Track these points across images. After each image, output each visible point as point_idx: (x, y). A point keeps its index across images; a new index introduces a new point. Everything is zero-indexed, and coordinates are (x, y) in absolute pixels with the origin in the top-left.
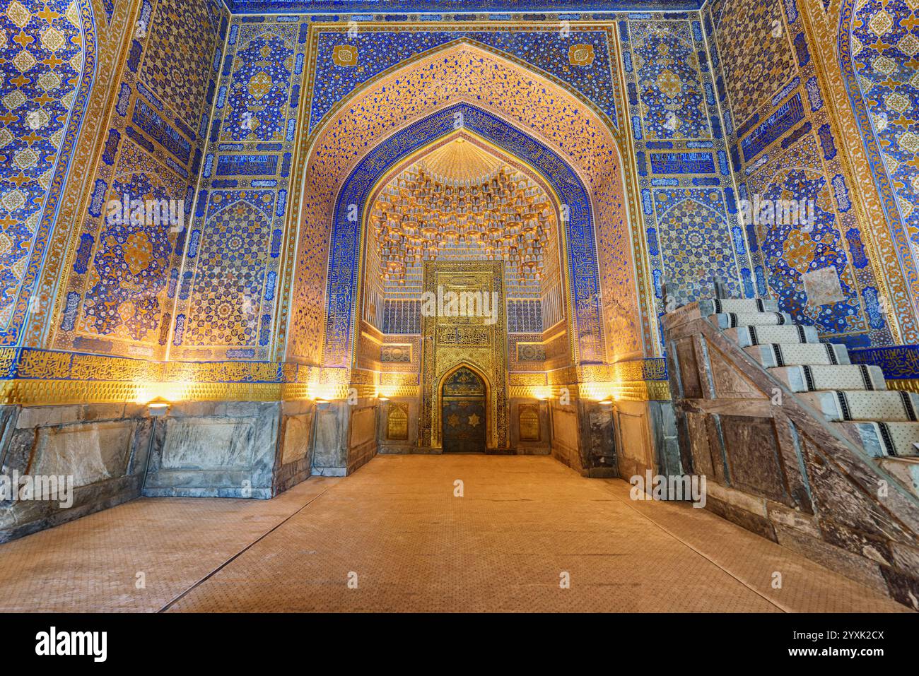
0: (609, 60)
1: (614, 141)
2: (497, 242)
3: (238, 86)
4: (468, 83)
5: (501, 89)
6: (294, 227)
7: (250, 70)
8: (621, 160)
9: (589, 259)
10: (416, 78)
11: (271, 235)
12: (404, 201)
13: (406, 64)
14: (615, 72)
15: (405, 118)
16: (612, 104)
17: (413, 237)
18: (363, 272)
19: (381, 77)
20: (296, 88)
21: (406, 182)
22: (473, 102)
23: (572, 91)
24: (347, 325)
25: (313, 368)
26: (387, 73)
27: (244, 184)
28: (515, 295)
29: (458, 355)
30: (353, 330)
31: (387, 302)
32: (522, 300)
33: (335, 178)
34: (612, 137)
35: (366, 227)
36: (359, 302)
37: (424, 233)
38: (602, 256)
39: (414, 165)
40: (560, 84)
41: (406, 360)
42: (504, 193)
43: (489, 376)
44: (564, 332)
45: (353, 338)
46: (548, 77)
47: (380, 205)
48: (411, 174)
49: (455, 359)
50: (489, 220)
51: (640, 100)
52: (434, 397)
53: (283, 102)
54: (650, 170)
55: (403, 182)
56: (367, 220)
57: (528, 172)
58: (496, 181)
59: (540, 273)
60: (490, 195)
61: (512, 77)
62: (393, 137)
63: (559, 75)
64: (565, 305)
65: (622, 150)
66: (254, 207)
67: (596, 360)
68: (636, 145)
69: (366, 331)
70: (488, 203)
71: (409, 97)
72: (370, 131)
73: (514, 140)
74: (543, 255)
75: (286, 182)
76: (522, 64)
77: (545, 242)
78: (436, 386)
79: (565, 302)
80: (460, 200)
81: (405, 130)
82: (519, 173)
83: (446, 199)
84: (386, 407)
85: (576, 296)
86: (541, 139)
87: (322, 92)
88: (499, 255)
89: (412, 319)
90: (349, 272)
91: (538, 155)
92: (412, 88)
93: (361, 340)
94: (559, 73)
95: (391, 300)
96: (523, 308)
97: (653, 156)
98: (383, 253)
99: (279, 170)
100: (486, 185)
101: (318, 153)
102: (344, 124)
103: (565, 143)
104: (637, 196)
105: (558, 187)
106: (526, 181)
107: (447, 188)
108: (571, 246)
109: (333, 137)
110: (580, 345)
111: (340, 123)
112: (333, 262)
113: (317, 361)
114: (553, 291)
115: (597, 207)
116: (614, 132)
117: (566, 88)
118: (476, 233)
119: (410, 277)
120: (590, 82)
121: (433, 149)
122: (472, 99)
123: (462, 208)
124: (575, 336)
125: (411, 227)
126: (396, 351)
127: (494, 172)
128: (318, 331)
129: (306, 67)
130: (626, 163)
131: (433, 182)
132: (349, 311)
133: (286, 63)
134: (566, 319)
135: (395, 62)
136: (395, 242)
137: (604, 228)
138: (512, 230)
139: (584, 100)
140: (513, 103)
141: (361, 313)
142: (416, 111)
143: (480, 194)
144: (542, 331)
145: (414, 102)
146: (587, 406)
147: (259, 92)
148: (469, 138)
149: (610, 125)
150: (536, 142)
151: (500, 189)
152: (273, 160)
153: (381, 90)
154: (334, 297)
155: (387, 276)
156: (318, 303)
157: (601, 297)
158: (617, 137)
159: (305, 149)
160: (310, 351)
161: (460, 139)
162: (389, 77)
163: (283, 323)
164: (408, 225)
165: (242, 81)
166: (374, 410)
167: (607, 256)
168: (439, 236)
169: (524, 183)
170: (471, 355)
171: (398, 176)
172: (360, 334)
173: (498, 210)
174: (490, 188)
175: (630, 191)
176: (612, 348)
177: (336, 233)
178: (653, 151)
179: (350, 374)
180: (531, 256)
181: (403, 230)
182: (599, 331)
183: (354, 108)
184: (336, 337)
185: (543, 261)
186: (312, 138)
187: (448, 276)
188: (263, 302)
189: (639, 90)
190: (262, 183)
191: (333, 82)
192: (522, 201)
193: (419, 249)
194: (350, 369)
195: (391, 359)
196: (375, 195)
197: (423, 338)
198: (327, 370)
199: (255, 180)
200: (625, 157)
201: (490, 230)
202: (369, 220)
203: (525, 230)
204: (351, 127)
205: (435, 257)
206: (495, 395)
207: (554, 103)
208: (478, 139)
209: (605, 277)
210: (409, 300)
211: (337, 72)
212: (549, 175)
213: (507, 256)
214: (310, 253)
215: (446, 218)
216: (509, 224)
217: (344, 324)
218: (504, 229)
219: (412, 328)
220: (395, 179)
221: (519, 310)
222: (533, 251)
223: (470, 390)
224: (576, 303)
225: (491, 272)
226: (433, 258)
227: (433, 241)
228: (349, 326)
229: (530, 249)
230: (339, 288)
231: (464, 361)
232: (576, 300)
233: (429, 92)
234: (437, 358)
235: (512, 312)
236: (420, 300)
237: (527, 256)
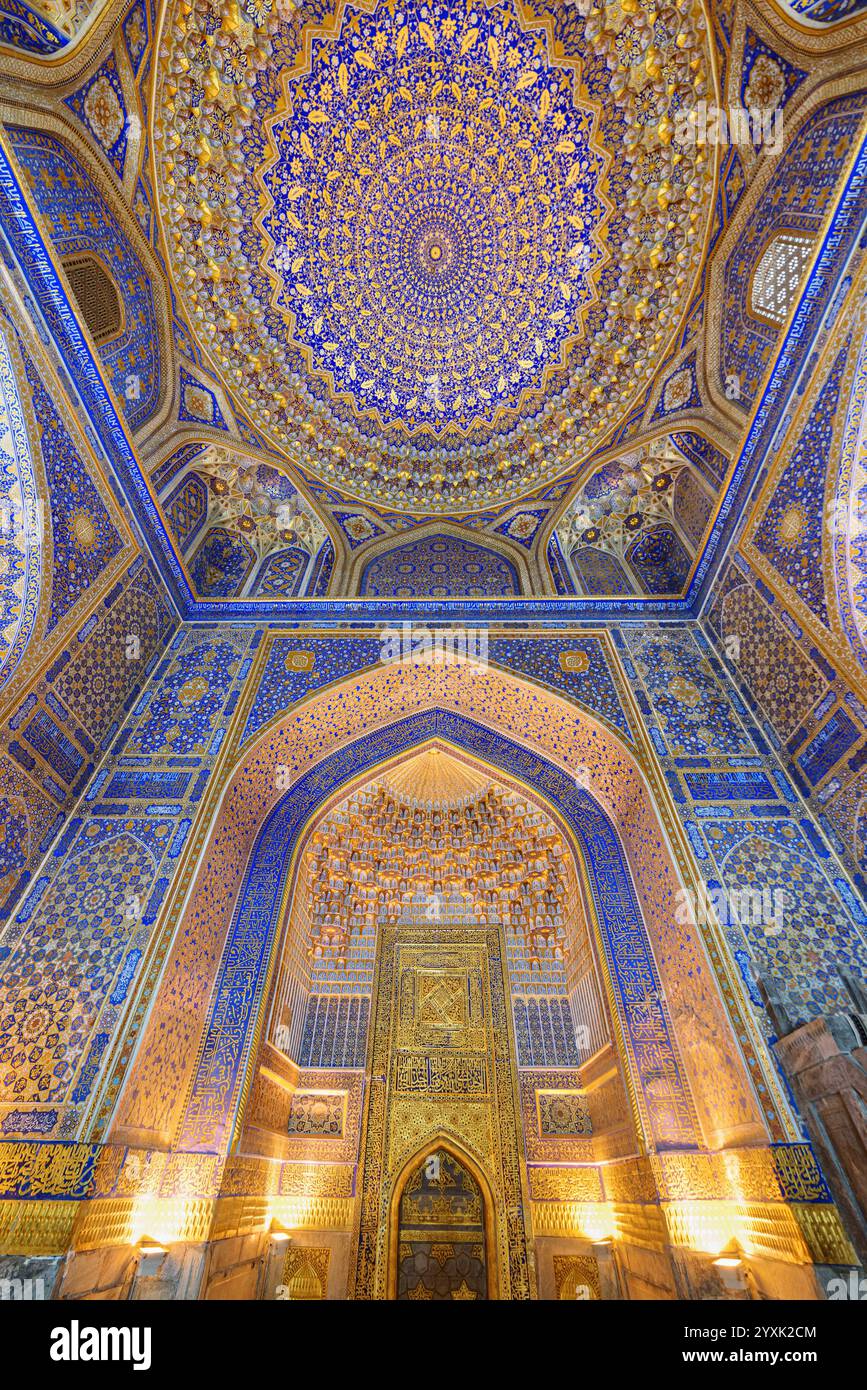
0: (607, 666)
1: (632, 758)
2: (491, 893)
3: (166, 691)
4: (444, 688)
5: (483, 695)
6: (189, 875)
7: (186, 674)
8: (646, 782)
9: (633, 927)
10: (380, 684)
11: (153, 886)
12: (355, 831)
13: (369, 670)
14: (617, 679)
15: (365, 725)
16: (620, 714)
17: (365, 885)
18: (281, 946)
19: (339, 683)
20: (236, 694)
21: (360, 806)
22: (451, 708)
23: (569, 700)
24: (236, 1052)
25: (156, 1155)
26: (347, 679)
27: (138, 809)
28: (525, 989)
29: (429, 1119)
30: (246, 1065)
31: (314, 999)
32: (538, 997)
33: (262, 801)
34: (629, 753)
35: (296, 871)
36: (264, 1005)
37: (382, 878)
38: (651, 923)
39: (372, 782)
40: (554, 691)
41: (334, 1130)
42: (495, 820)
43: (488, 1170)
44: (614, 1072)
45: (243, 1083)
46: (538, 684)
47: (321, 837)
48: (367, 795)
49: (426, 1128)
50: (477, 859)
51: (654, 710)
52: (382, 1229)
53: (216, 710)
54: (688, 795)
55: (355, 806)
56: (298, 860)
57: (525, 793)
58: (484, 803)
59: (562, 948)
60: (476, 822)
61: (496, 683)
62: (348, 748)
63: (551, 682)
64: (609, 1014)
65: (646, 769)
66: (140, 843)
67: (684, 1141)
68: (662, 762)
69: (269, 1064)
70: (474, 834)
71: (372, 702)
72: (318, 741)
73: (504, 751)
74: (561, 915)
75: (195, 808)
76: (506, 670)
77: (563, 896)
78: (387, 1201)
79: (607, 1007)
80: (435, 829)
81: (364, 740)
82: (514, 794)
83: (416, 827)
84: (281, 1259)
85: (624, 995)
86: (538, 751)
87: (265, 698)
88: (495, 916)
89: (352, 1035)
90: (257, 946)
91: (537, 771)
92: (375, 694)
93: (257, 1085)
94: (551, 679)
95: (320, 996)
96: (540, 1014)
97: (687, 777)
98: (317, 912)
99: (188, 793)
100: (470, 809)
101: (246, 770)
102: (286, 734)
103: (570, 757)
104: (680, 830)
105: (566, 813)
106: (525, 804)
107: (417, 813)
108: (602, 907)
109: (269, 749)
110: (649, 1103)
111: (281, 733)
112: (237, 929)
113: (167, 1136)
114: (585, 983)
115: (628, 844)
116: (629, 746)
117: (561, 695)
118: (458, 878)
119: (357, 953)
120: (589, 689)
121: (398, 762)
122: (449, 704)
123: (438, 841)
124: (635, 1082)
125: (363, 869)
126: (319, 1108)
127: (480, 792)
128: (184, 1066)
129: (253, 672)
130: (654, 786)
131: (397, 804)
132: (246, 1022)
133: (230, 669)
134: (614, 1043)
135: (357, 668)
136: (336, 892)
137: (645, 876)
138: (511, 874)
139: (585, 709)
140: (498, 709)
141: (264, 1028)
142: (379, 717)
143: (462, 821)
144: (578, 1065)
145: (377, 708)
147: (190, 697)
148: (446, 749)
149: (622, 738)
150: (532, 755)
151: (489, 815)
152: (184, 779)
153: (337, 697)
154: (226, 993)
155: (319, 950)
156: (196, 1006)
157: (664, 998)
158: (634, 752)
159: (230, 765)
160: (159, 1114)
161: (434, 750)
162: (349, 683)
163: (127, 1052)
164: (358, 866)
165: (174, 685)
166: (256, 1270)
167: (658, 923)
168: (403, 883)
169: (522, 808)
170: (454, 1120)
171: (349, 797)
172: (257, 1072)
173: (489, 845)
174: (476, 812)
175: (668, 824)
176: (707, 1111)
177: (250, 880)
178: (686, 770)
179: (221, 1171)
180: (543, 917)
181: (350, 873)
182: (676, 1071)
183: (301, 716)
184: (214, 1079)
185: (564, 927)
186: (242, 752)
187: (414, 951)
188: (105, 1007)
189: (650, 698)
190: (161, 808)
191: (281, 688)
192: (522, 833)
193: (372, 904)
194: (224, 1156)
195: (308, 1126)
196: (315, 823)
197: (368, 1079)
198: (181, 1159)
199: (153, 806)
200: (651, 778)
201: (480, 875)
202: (302, 859)
203: (530, 875)
204: (294, 737)
205: (397, 918)
206: (503, 1226)
207: (550, 711)
208: (457, 750)
209: (663, 962)
210: (349, 995)
211: (287, 677)
212: (555, 798)
213: (507, 917)
214: (203, 917)
215: (415, 856)
216: (506, 866)
217: (231, 1051)
218: (500, 873)
219: (350, 1055)
220: (345, 802)
221: (534, 1018)
222: (547, 910)
223: (455, 1209)
224: (626, 1010)
225: (485, 945)
226: (393, 918)
227: (394, 891)
228: (239, 1055)
229: (541, 906)
230: (236, 977)
231: (442, 1134)
232: (625, 1005)
233: (397, 698)
234: (392, 1127)
235: (522, 1023)
236: (369, 996)
237: (538, 918)
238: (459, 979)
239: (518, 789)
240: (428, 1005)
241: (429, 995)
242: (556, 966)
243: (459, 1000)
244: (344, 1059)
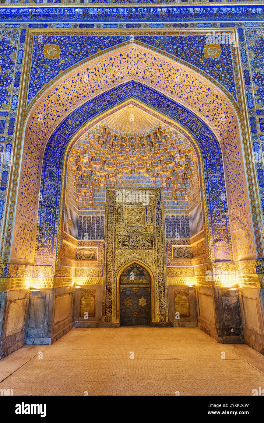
0: (231, 54)
1: (235, 110)
4: (136, 68)
5: (158, 73)
6: (17, 169)
8: (239, 123)
9: (220, 188)
10: (100, 67)
11: (1, 174)
12: (92, 148)
13: (93, 57)
14: (235, 63)
15: (93, 92)
16: (233, 85)
17: (99, 172)
18: (64, 198)
19: (76, 66)
20: (18, 73)
21: (94, 135)
22: (140, 81)
23: (206, 76)
24: (52, 235)
25: (28, 266)
26: (81, 64)
28: (169, 212)
29: (130, 255)
30: (57, 239)
31: (81, 217)
32: (175, 215)
33: (44, 134)
34: (233, 107)
35: (66, 167)
36: (61, 220)
37: (106, 169)
38: (228, 186)
39: (99, 123)
40: (198, 71)
41: (94, 258)
42: (161, 142)
43: (153, 269)
44: (203, 239)
45: (57, 245)
46: (189, 66)
47: (76, 151)
48: (97, 130)
49: (129, 257)
50: (152, 160)
51: (252, 82)
52: (114, 285)
53: (9, 83)
54: (259, 129)
55: (91, 135)
56: (66, 162)
57: (177, 128)
58: (156, 133)
59: (188, 196)
60: (152, 142)
61: (166, 66)
62: (85, 105)
63: (197, 65)
64: (204, 220)
65: (240, 116)
67: (226, 259)
68: (250, 112)
69: (66, 239)
70: (150, 148)
71: (96, 78)
72: (69, 101)
73: (168, 106)
74: (189, 184)
75: (12, 138)
76: (172, 57)
77: (190, 175)
78: (116, 277)
79: (204, 218)
80: (132, 146)
81: (93, 100)
82: (172, 129)
83: (122, 145)
84: (79, 293)
85: (211, 213)
86: (186, 106)
87: (36, 77)
88: (159, 184)
89: (98, 229)
90: (53, 198)
91: (184, 116)
92: (97, 73)
93: (62, 246)
94: (197, 63)
95: (83, 216)
96: (176, 221)
97: (261, 120)
98: (78, 183)
99: (6, 130)
100: (149, 136)
101: (33, 118)
102: (51, 98)
103: (202, 109)
104: (250, 147)
105: (197, 138)
106: (177, 134)
107: (122, 138)
108: (208, 180)
109: (43, 106)
110: (215, 248)
111: (49, 97)
112: (43, 191)
113: (31, 261)
114: (196, 210)
115: (225, 153)
116: (234, 104)
117: (202, 74)
118: (143, 168)
119: (97, 200)
120: (219, 70)
121: (112, 113)
122: (139, 78)
123: (133, 152)
124: (211, 242)
125: (97, 164)
126: (87, 252)
127: (155, 127)
128: (32, 240)
129: (25, 59)
130: (243, 125)
131: (112, 134)
132: (54, 225)
133: (11, 56)
134: (205, 230)
135: (86, 56)
136: (86, 175)
137: (230, 167)
138: (168, 166)
139: (214, 82)
140: (166, 82)
141: (62, 227)
142: (100, 87)
143: (145, 142)
144: (190, 237)
145: (99, 81)
146: (220, 292)
148: (137, 105)
149: (231, 99)
150: (183, 108)
151: (158, 139)
152: (2, 123)
153: (76, 75)
154: (43, 215)
155: (80, 199)
156: (32, 220)
157: (228, 214)
158: (236, 107)
159: (25, 116)
160: (27, 255)
161: (131, 106)
162: (82, 66)
163: (9, 236)
164: (95, 163)
166: (71, 296)
167: (232, 187)
168: (117, 171)
169: (175, 136)
170: (140, 255)
171: (88, 131)
172: (62, 242)
173: (158, 153)
174: (152, 138)
175: (245, 144)
176: (237, 250)
177: (45, 171)
178: (261, 116)
179: (54, 270)
180: (181, 184)
181: (92, 166)
182: (228, 239)
183: (58, 87)
184: (45, 244)
185: (190, 188)
186: (30, 108)
189: (252, 74)
191: (43, 70)
192: (174, 148)
193: (103, 180)
194: (54, 266)
195: (83, 258)
196: (72, 144)
197: (106, 243)
198: (38, 267)
200: (242, 120)
201: (153, 167)
202: (68, 161)
203: (177, 167)
204: (56, 100)
205: (114, 185)
206: (157, 283)
207: (194, 83)
208: (143, 105)
209: (231, 201)
210: (95, 215)
211: (46, 63)
212: (192, 131)
213: (164, 184)
214: (27, 187)
215: (122, 158)
216: (165, 163)
217: (50, 235)
218: (162, 166)
219: (97, 235)
220: (86, 133)
221: (173, 222)
222: (183, 181)
223: (140, 279)
224: (211, 219)
225: (154, 196)
226: (112, 186)
227: (113, 174)
228: (54, 236)
229: (181, 180)
230: (47, 210)
231: (135, 259)
232: (211, 217)
233: (109, 75)
234: (116, 257)
235: (168, 224)
236: (104, 215)
237: (179, 185)
238: (142, 209)
239: (174, 126)
240: (129, 218)
241: (129, 215)
242: (184, 203)
243: (142, 216)
244: (95, 237)
